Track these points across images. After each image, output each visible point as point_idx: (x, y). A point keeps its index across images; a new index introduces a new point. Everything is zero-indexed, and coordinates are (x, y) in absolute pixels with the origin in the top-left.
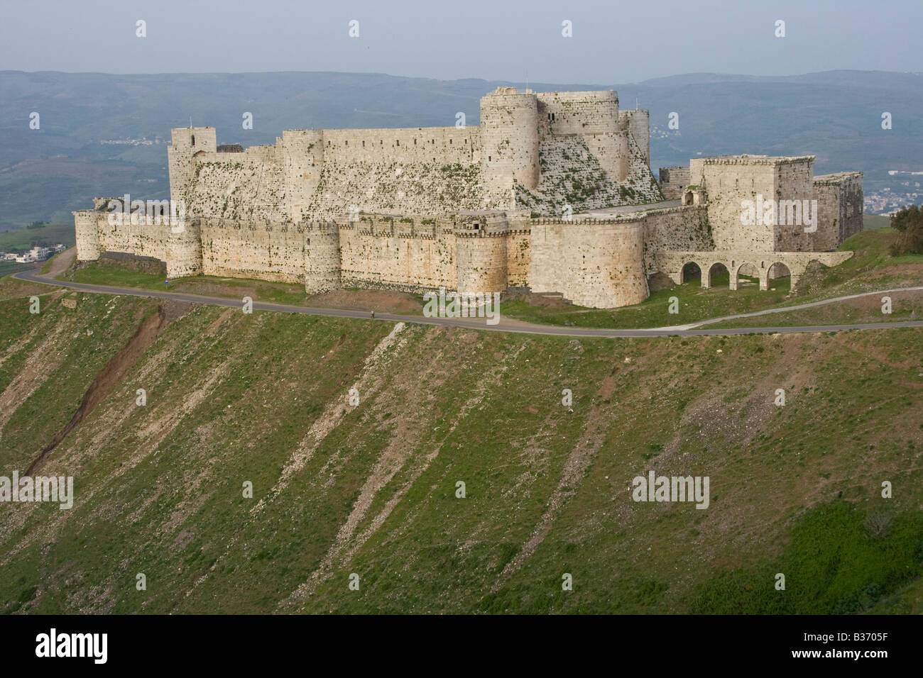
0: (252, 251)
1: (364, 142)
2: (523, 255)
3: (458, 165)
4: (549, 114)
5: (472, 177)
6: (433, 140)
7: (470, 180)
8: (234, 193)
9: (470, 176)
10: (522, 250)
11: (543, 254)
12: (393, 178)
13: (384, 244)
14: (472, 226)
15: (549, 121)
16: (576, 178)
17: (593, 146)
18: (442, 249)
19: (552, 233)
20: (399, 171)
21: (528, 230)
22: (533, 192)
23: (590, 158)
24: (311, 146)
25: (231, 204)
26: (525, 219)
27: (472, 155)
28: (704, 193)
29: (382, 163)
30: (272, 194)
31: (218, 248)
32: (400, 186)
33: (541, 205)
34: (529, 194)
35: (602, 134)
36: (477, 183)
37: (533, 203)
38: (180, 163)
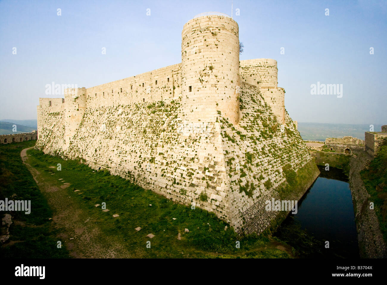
1: (104, 93)
3: (162, 102)
5: (172, 112)
6: (143, 84)
7: (170, 115)
8: (53, 128)
9: (170, 111)
12: (116, 116)
16: (263, 118)
17: (267, 97)
22: (237, 127)
23: (266, 105)
24: (77, 98)
27: (174, 92)
32: (119, 122)
33: (245, 142)
34: (234, 129)
36: (176, 117)
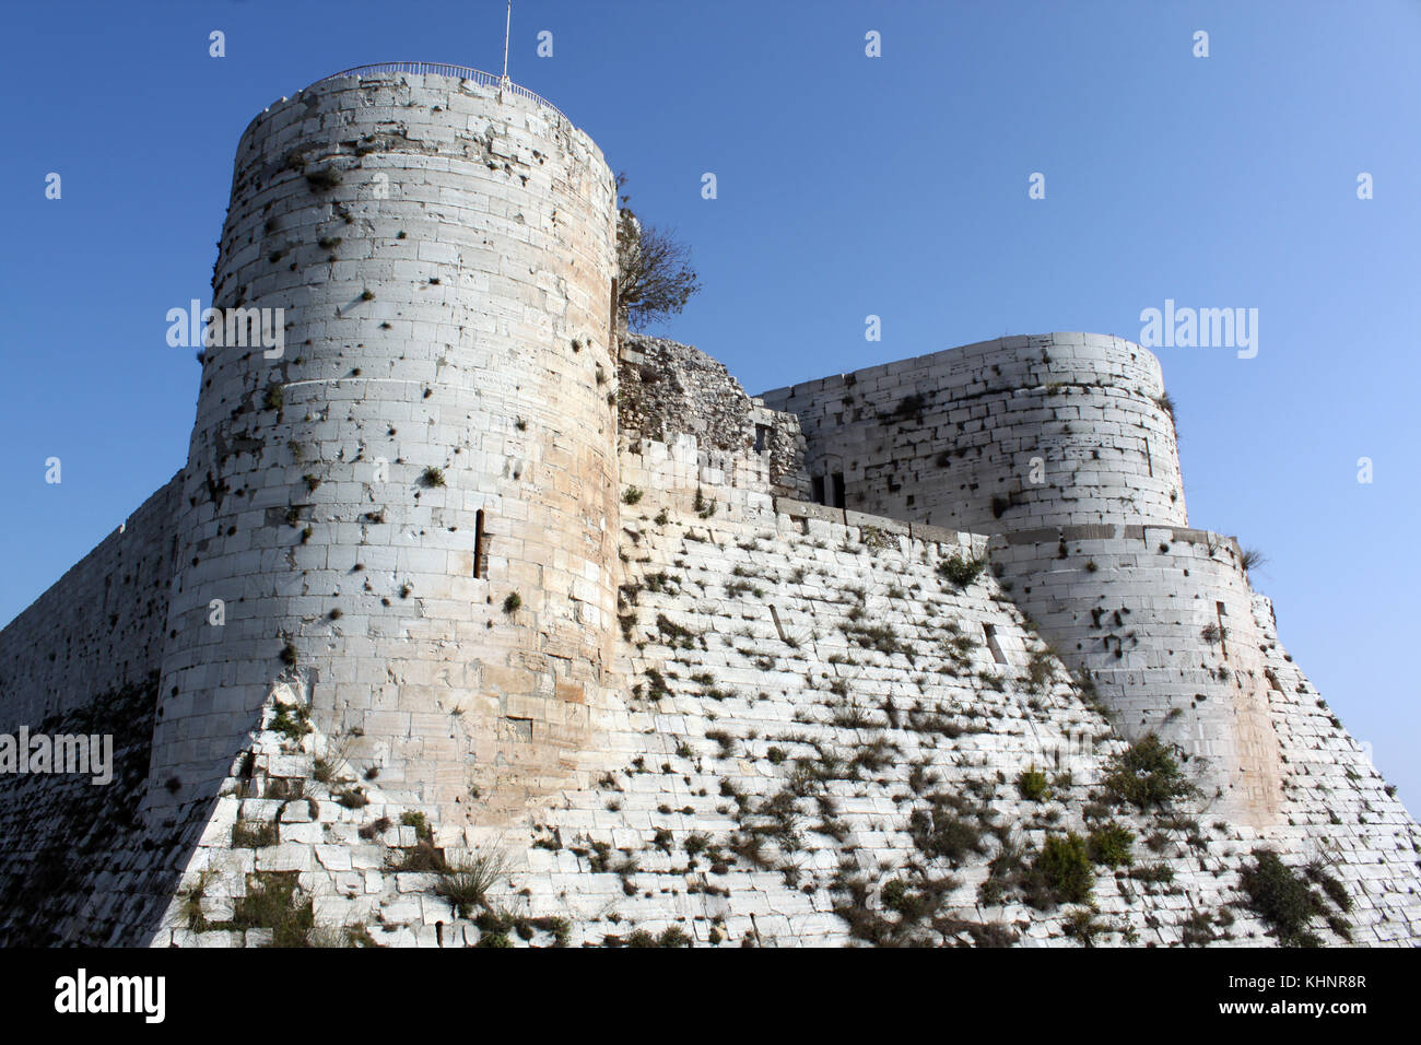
35: (1107, 532)
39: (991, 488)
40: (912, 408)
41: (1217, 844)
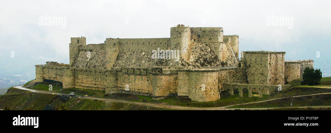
0: (90, 80)
1: (132, 43)
2: (175, 82)
4: (198, 35)
6: (155, 43)
8: (90, 60)
10: (175, 80)
11: (182, 82)
12: (141, 56)
13: (131, 78)
14: (157, 71)
15: (198, 37)
16: (205, 57)
17: (212, 47)
18: (149, 79)
19: (185, 75)
20: (143, 53)
21: (177, 73)
22: (188, 62)
23: (211, 51)
24: (115, 44)
25: (89, 64)
26: (176, 69)
27: (168, 48)
28: (245, 63)
29: (138, 51)
30: (102, 61)
31: (80, 78)
32: (143, 59)
34: (186, 62)
35: (216, 42)
37: (187, 66)
38: (73, 50)
39: (209, 38)
40: (205, 31)
41: (220, 61)
